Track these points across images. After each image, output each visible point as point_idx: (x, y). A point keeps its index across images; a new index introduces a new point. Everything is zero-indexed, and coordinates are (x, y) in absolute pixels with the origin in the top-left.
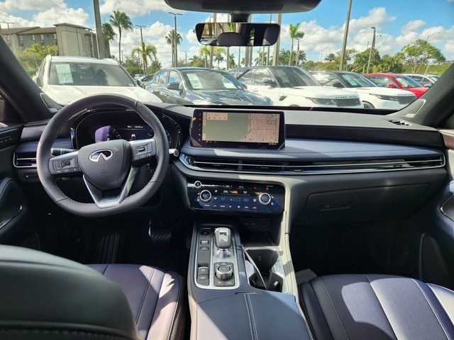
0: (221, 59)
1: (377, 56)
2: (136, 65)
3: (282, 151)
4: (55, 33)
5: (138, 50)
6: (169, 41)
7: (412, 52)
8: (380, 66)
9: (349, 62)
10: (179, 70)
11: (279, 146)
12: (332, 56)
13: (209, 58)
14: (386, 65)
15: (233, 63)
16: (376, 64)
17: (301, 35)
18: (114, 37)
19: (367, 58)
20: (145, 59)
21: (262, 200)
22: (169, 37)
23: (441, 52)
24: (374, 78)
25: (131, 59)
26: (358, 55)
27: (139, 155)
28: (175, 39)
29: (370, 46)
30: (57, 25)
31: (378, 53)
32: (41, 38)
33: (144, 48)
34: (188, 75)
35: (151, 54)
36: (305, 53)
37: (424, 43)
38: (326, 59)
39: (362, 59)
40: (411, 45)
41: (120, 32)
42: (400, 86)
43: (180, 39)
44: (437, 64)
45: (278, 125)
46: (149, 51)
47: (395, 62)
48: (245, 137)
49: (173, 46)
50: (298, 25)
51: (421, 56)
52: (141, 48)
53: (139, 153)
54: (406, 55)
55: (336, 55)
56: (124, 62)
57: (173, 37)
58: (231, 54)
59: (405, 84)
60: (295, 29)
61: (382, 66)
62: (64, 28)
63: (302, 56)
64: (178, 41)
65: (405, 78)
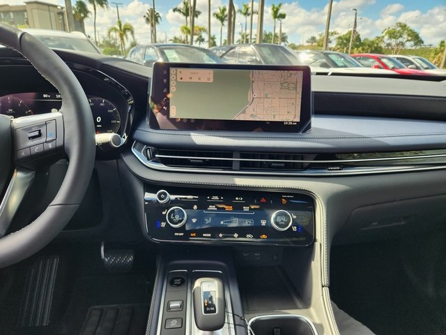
0: (201, 40)
1: (358, 38)
2: (113, 46)
3: (306, 135)
4: (26, 11)
5: (116, 30)
6: (148, 19)
7: (392, 35)
8: (360, 49)
9: (330, 45)
10: (157, 46)
11: (302, 126)
12: (313, 39)
13: (189, 37)
14: (366, 47)
15: (214, 44)
16: (358, 47)
17: (283, 16)
18: (89, 15)
19: (348, 40)
20: (122, 39)
21: (277, 223)
22: (147, 16)
23: (420, 35)
24: (360, 59)
25: (107, 39)
26: (340, 38)
27: (29, 147)
28: (153, 18)
29: (352, 29)
30: (27, 3)
31: (359, 35)
32: (10, 16)
33: (120, 26)
34: (166, 51)
35: (128, 33)
36: (286, 35)
37: (404, 27)
38: (308, 42)
39: (344, 42)
40: (391, 28)
41: (95, 9)
42: (386, 67)
43: (159, 19)
44: (414, 48)
45: (300, 90)
46: (125, 30)
47: (376, 45)
48: (244, 112)
49: (152, 25)
50: (280, 5)
51: (400, 39)
52: (118, 28)
53: (31, 143)
54: (386, 37)
55: (318, 38)
56: (101, 42)
57: (152, 16)
58: (212, 35)
59: (391, 65)
60: (278, 10)
61: (363, 49)
62: (35, 5)
63: (284, 39)
64: (156, 20)
65: (390, 59)
